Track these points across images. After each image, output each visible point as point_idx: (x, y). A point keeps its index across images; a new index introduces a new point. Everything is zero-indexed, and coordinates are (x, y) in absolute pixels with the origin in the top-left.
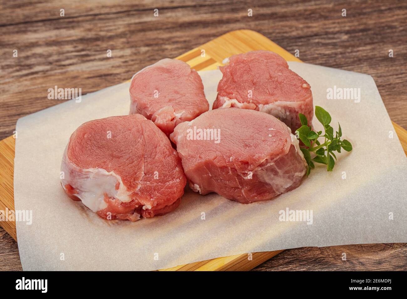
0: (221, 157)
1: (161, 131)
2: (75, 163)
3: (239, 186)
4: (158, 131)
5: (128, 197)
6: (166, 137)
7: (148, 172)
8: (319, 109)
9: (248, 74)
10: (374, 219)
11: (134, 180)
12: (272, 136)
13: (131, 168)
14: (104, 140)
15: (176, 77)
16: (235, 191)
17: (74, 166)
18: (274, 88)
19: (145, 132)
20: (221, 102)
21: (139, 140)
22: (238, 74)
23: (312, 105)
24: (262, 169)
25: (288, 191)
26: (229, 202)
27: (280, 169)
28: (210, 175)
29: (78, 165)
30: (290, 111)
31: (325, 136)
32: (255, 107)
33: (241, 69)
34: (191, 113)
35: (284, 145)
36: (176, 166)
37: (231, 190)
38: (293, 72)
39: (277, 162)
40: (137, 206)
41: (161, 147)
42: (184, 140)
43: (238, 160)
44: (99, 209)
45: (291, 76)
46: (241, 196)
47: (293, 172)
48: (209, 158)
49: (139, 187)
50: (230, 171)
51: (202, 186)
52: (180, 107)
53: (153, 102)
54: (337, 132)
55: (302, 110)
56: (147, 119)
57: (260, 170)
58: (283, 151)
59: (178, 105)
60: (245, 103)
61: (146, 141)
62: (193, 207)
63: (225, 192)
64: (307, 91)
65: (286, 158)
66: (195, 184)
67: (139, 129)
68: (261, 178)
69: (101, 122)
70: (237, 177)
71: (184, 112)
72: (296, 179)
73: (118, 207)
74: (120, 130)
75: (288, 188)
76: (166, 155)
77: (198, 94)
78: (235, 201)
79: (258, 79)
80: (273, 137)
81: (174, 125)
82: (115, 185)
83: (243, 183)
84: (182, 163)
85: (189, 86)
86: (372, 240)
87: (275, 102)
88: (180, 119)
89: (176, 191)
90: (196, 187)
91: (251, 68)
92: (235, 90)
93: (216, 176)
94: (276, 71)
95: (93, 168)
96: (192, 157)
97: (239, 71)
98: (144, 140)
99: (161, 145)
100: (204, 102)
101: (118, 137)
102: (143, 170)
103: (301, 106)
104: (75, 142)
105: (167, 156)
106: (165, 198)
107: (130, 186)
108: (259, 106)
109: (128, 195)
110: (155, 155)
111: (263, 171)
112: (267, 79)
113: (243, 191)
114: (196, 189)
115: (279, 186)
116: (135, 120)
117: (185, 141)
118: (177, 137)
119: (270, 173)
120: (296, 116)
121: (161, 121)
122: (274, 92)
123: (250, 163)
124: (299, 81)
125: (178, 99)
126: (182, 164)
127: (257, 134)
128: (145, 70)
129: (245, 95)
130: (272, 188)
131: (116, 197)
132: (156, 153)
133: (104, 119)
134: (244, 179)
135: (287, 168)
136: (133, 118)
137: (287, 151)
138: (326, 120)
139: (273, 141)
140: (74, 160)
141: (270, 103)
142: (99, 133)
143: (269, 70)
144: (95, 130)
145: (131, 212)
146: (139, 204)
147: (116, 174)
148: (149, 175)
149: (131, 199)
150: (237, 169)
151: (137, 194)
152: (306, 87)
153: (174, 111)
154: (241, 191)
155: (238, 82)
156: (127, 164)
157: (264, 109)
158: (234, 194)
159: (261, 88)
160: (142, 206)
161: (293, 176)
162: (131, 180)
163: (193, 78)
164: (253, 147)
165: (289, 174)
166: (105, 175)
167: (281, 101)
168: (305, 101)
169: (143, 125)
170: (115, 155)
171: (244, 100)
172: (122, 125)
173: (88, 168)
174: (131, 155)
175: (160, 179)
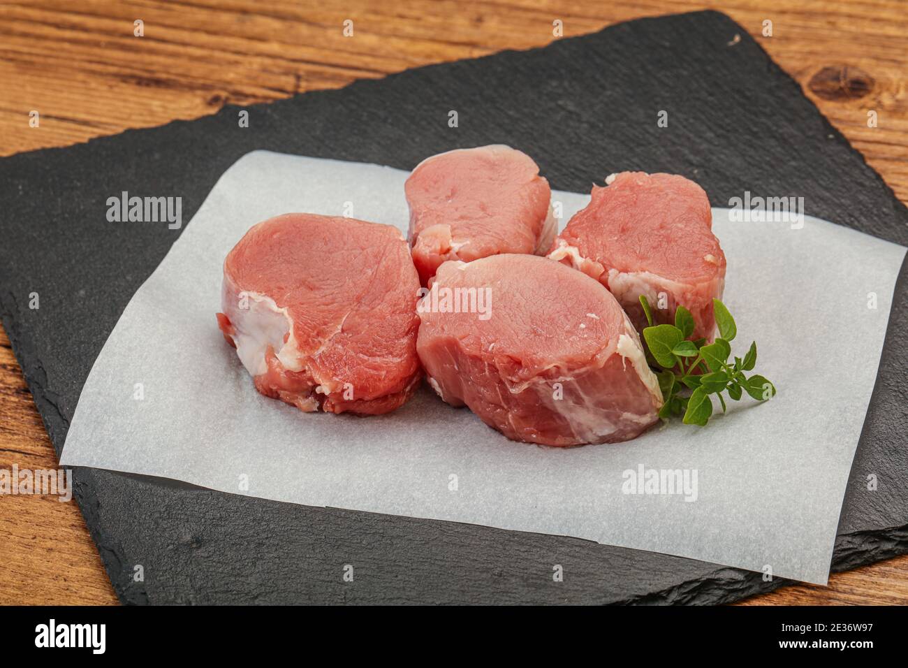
0: (476, 337)
2: (232, 276)
3: (503, 403)
4: (408, 264)
5: (297, 361)
7: (349, 330)
8: (719, 307)
9: (625, 211)
11: (318, 335)
12: (586, 328)
13: (323, 312)
14: (306, 253)
15: (498, 182)
16: (496, 412)
18: (652, 247)
19: (385, 259)
23: (710, 297)
24: (547, 383)
25: (604, 443)
27: (587, 393)
28: (456, 368)
29: (235, 281)
32: (602, 270)
33: (620, 199)
34: (479, 248)
35: (600, 349)
36: (405, 334)
37: (488, 407)
39: (580, 377)
40: (310, 384)
41: (395, 294)
43: (504, 352)
44: (257, 372)
45: (699, 234)
46: (507, 423)
47: (617, 410)
48: (455, 334)
49: (323, 349)
50: (486, 369)
51: (443, 385)
55: (686, 301)
57: (542, 384)
58: (593, 360)
59: (465, 229)
60: (587, 259)
61: (378, 275)
63: (480, 409)
64: (712, 269)
65: (601, 375)
66: (432, 378)
67: (378, 251)
68: (545, 401)
70: (498, 384)
71: (468, 242)
72: (626, 424)
73: (281, 377)
75: (604, 436)
76: (398, 309)
79: (636, 223)
80: (586, 331)
82: (285, 334)
83: (508, 398)
85: (512, 203)
87: (640, 272)
88: (457, 253)
89: (383, 377)
90: (435, 385)
91: (638, 202)
92: (585, 232)
93: (465, 373)
94: (677, 219)
95: (258, 292)
97: (614, 202)
98: (375, 272)
100: (521, 239)
101: (333, 255)
102: (343, 322)
105: (398, 311)
107: (306, 342)
108: (608, 272)
110: (379, 304)
111: (550, 388)
112: (650, 228)
113: (510, 416)
114: (436, 389)
115: (584, 427)
121: (426, 249)
122: (648, 253)
123: (523, 364)
125: (476, 219)
127: (562, 318)
129: (595, 244)
130: (568, 426)
131: (280, 356)
133: (327, 217)
134: (509, 392)
135: (602, 396)
136: (380, 231)
139: (582, 337)
140: (232, 270)
141: (630, 272)
142: (303, 239)
143: (665, 213)
144: (300, 231)
145: (304, 394)
146: (311, 379)
147: (289, 314)
148: (348, 334)
149: (300, 366)
150: (499, 368)
151: (313, 361)
152: (712, 261)
153: (453, 236)
154: (506, 414)
155: (599, 220)
156: (317, 303)
157: (618, 279)
158: (494, 416)
159: (629, 241)
160: (317, 385)
161: (619, 417)
162: (312, 334)
163: (528, 191)
164: (543, 338)
165: (607, 408)
166: (273, 312)
167: (650, 272)
168: (694, 285)
169: (388, 248)
170: (309, 282)
171: (589, 252)
172: (353, 237)
173: (249, 290)
174: (336, 292)
175: (362, 348)
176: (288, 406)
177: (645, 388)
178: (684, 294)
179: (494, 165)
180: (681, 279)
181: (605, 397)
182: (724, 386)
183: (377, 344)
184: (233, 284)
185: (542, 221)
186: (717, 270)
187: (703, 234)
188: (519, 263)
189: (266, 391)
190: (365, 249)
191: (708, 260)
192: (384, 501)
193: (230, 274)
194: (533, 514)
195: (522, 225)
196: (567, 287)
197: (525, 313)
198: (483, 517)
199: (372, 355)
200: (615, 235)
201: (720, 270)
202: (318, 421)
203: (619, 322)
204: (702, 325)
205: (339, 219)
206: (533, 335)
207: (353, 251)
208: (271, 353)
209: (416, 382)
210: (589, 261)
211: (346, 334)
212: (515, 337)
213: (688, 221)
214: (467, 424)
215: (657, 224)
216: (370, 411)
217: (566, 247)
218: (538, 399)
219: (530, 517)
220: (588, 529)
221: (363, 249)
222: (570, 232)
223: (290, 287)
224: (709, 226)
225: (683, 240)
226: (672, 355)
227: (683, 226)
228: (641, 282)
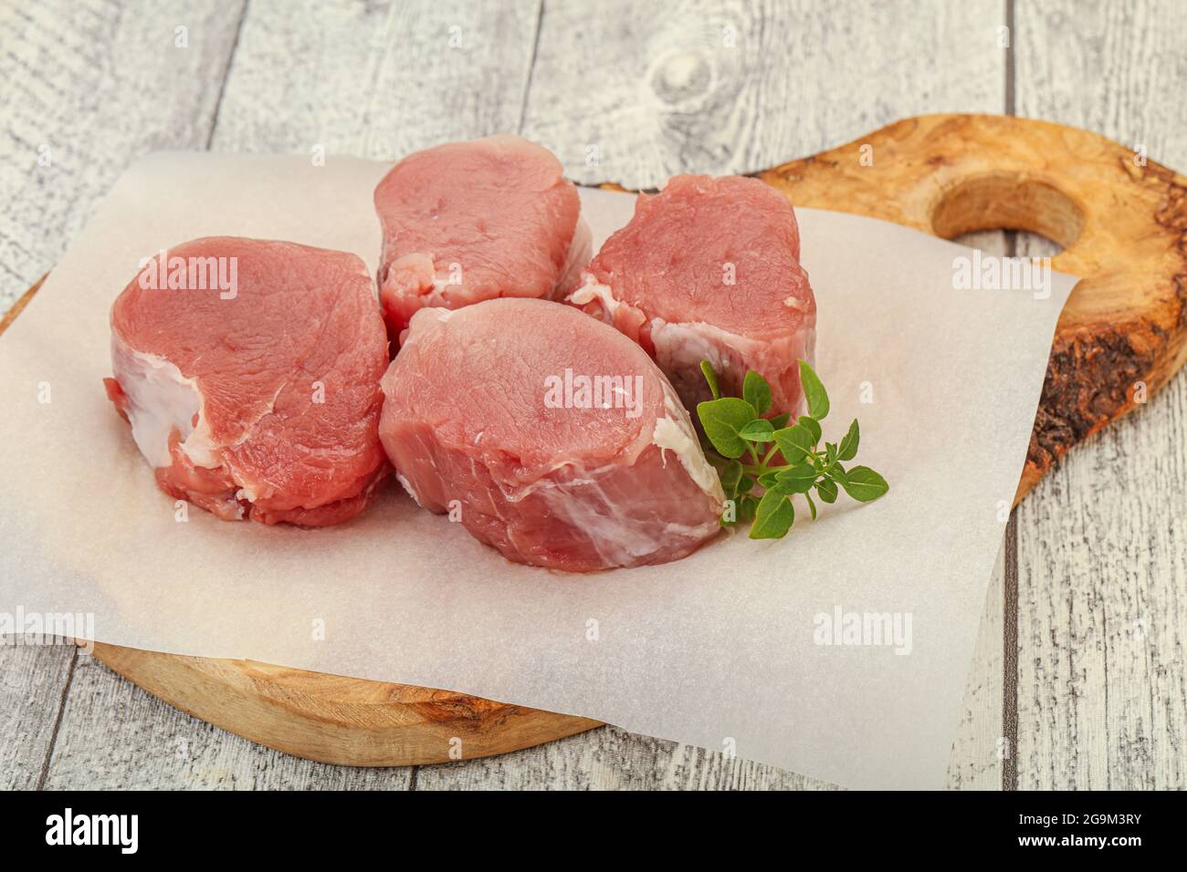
0: (457, 425)
2: (122, 330)
3: (499, 513)
4: (370, 314)
5: (209, 453)
6: (383, 335)
7: (284, 409)
9: (677, 233)
10: (809, 706)
11: (239, 417)
12: (610, 409)
13: (247, 384)
16: (490, 525)
19: (339, 305)
22: (656, 224)
23: (792, 357)
24: (557, 487)
25: (641, 565)
27: (614, 500)
28: (433, 463)
29: (125, 340)
32: (643, 319)
33: (672, 215)
34: (473, 288)
35: (629, 440)
36: (365, 415)
37: (478, 518)
39: (603, 479)
40: (229, 485)
41: (351, 356)
43: (497, 445)
44: (159, 463)
45: (779, 267)
46: (506, 541)
47: (659, 520)
48: (429, 419)
49: (246, 436)
50: (473, 468)
51: (418, 486)
55: (758, 364)
57: (551, 489)
58: (618, 456)
60: (623, 302)
61: (327, 329)
63: (468, 521)
64: (793, 318)
65: (631, 475)
66: (402, 475)
67: (330, 293)
68: (558, 512)
70: (490, 488)
72: (672, 539)
73: (190, 474)
75: (641, 556)
79: (692, 250)
80: (612, 413)
82: (193, 415)
83: (504, 507)
85: (522, 220)
87: (694, 323)
88: (441, 296)
89: (330, 478)
90: (405, 483)
92: (621, 264)
93: (445, 470)
94: (750, 245)
95: (156, 354)
97: (664, 219)
98: (325, 324)
99: (354, 352)
101: (266, 298)
102: (275, 398)
103: (755, 353)
105: (354, 382)
107: (222, 428)
108: (651, 322)
109: (210, 451)
110: (327, 371)
111: (562, 494)
112: (712, 257)
113: (509, 530)
115: (614, 546)
119: (582, 503)
120: (742, 377)
121: (400, 290)
122: (706, 295)
123: (523, 461)
124: (787, 286)
125: (471, 243)
129: (634, 281)
130: (590, 545)
132: (332, 367)
134: (507, 500)
135: (636, 503)
136: (335, 263)
137: (631, 459)
141: (681, 322)
143: (734, 235)
145: (223, 496)
146: (230, 479)
147: (199, 387)
148: (282, 416)
149: (215, 460)
150: (489, 467)
151: (233, 454)
152: (795, 306)
153: (437, 269)
154: (505, 528)
155: (642, 246)
156: (240, 371)
157: (663, 332)
158: (487, 531)
159: (682, 277)
160: (237, 488)
161: (661, 529)
162: (231, 416)
163: (547, 201)
164: (551, 424)
165: (644, 520)
166: (177, 383)
167: (709, 323)
168: (769, 341)
169: (343, 288)
170: (230, 339)
171: (625, 294)
172: (297, 271)
173: (144, 352)
174: (268, 354)
175: (302, 436)
177: (697, 489)
178: (754, 354)
179: (502, 163)
180: (751, 334)
181: (639, 505)
182: (810, 482)
183: (323, 430)
184: (121, 341)
185: (567, 245)
186: (802, 319)
187: (784, 266)
188: (522, 313)
189: (172, 491)
190: (312, 288)
191: (789, 305)
193: (118, 327)
194: (536, 682)
195: (536, 252)
196: (588, 348)
197: (528, 387)
199: (316, 446)
200: (663, 268)
201: (806, 318)
202: (243, 534)
203: (657, 399)
204: (782, 395)
205: (277, 244)
206: (537, 420)
207: (296, 293)
208: (176, 438)
209: (381, 481)
210: (626, 306)
211: (279, 416)
212: (511, 423)
213: (765, 246)
214: (451, 539)
215: (721, 252)
216: (315, 521)
217: (594, 284)
218: (545, 509)
219: (531, 685)
221: (309, 289)
222: (601, 262)
223: (202, 348)
224: (795, 253)
225: (756, 275)
226: (740, 439)
227: (757, 255)
228: (697, 337)
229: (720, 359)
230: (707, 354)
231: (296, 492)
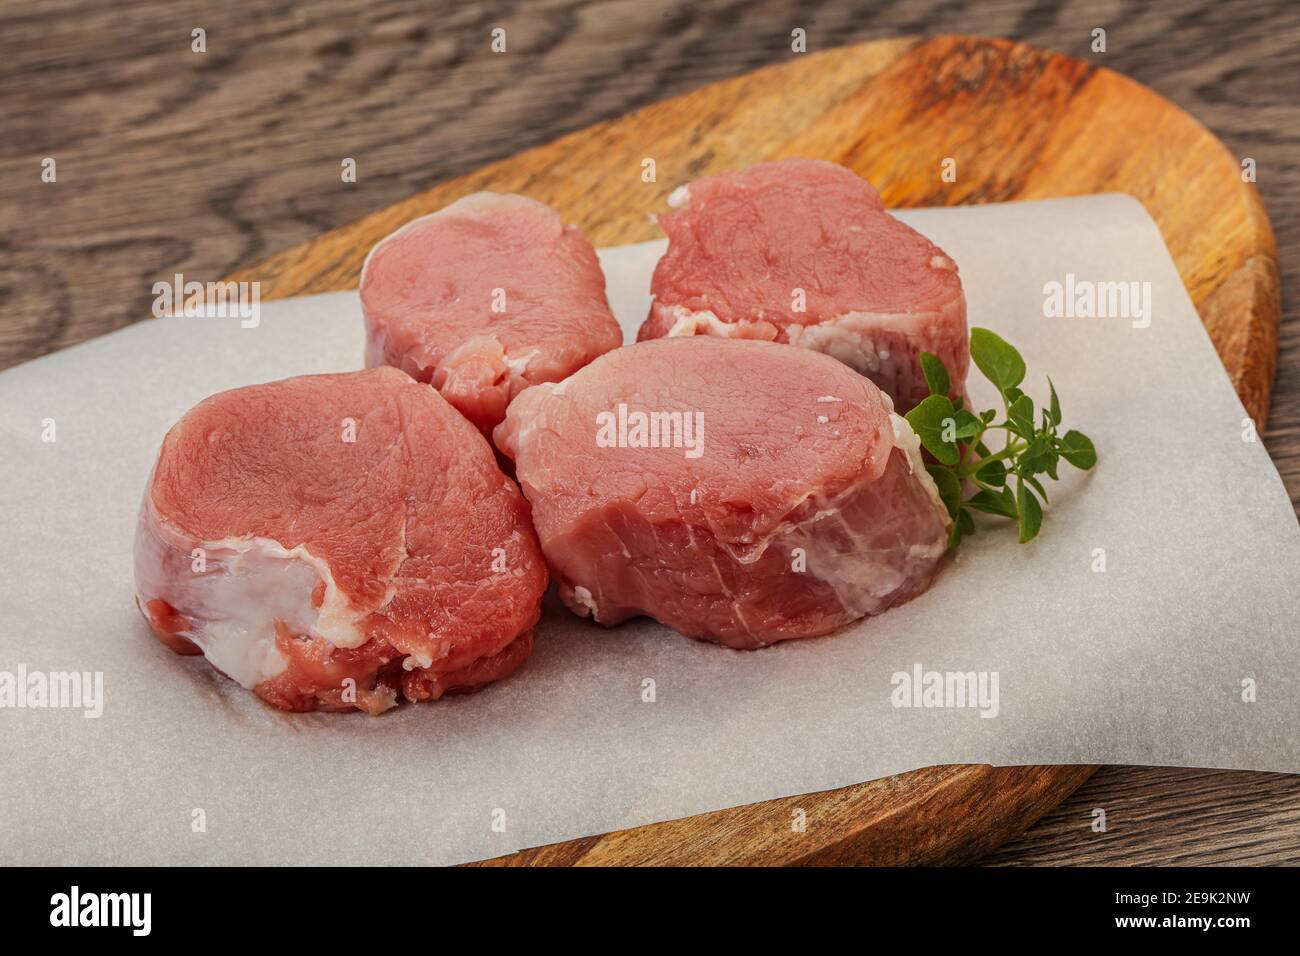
0: (660, 489)
1: (462, 416)
2: (177, 524)
3: (724, 588)
4: (453, 418)
5: (354, 627)
6: (479, 436)
7: (421, 547)
8: (985, 338)
9: (752, 233)
10: (1175, 687)
11: (374, 573)
12: (830, 421)
13: (364, 533)
14: (275, 450)
15: (512, 250)
16: (712, 607)
17: (172, 532)
18: (836, 272)
19: (410, 422)
20: (664, 323)
21: (390, 447)
22: (717, 233)
23: (962, 324)
24: (797, 530)
25: (887, 609)
26: (693, 645)
27: (858, 530)
28: (627, 554)
29: (187, 530)
30: (891, 347)
31: (1007, 425)
32: (776, 332)
33: (729, 218)
34: (559, 358)
35: (869, 447)
36: (514, 528)
37: (696, 604)
38: (899, 222)
39: (847, 505)
41: (462, 468)
42: (540, 441)
43: (717, 498)
44: (262, 676)
45: (893, 233)
46: (733, 622)
47: (902, 544)
48: (621, 494)
49: (391, 594)
50: (692, 539)
51: (601, 594)
52: (524, 339)
53: (437, 325)
54: (1045, 411)
55: (930, 340)
56: (416, 382)
57: (791, 533)
58: (865, 468)
59: (517, 333)
60: (742, 323)
61: (412, 449)
62: (573, 662)
63: (679, 613)
64: (945, 281)
65: (877, 492)
66: (576, 588)
67: (388, 413)
69: (265, 393)
70: (715, 556)
71: (536, 352)
72: (915, 565)
73: (322, 666)
74: (327, 418)
75: (887, 597)
76: (479, 492)
77: (586, 297)
78: (712, 643)
79: (783, 245)
80: (832, 425)
81: (505, 399)
82: (310, 590)
83: (734, 577)
84: (532, 517)
85: (555, 274)
86: (1167, 754)
87: (839, 316)
88: (523, 375)
89: (512, 606)
90: (582, 598)
91: (761, 214)
92: (708, 283)
93: (645, 557)
94: (843, 221)
95: (239, 536)
96: (566, 494)
97: (723, 224)
98: (405, 447)
99: (461, 462)
100: (605, 326)
101: (320, 439)
102: (404, 539)
103: (926, 329)
104: (178, 456)
105: (482, 495)
106: (477, 631)
107: (360, 590)
108: (787, 331)
109: (354, 624)
110: (444, 493)
111: (803, 538)
112: (812, 245)
113: (737, 605)
114: (583, 605)
115: (858, 590)
116: (375, 385)
117: (543, 444)
118: (518, 436)
119: (823, 544)
120: (909, 364)
121: (460, 385)
122: (836, 283)
123: (756, 509)
124: (919, 249)
125: (518, 314)
126: (534, 521)
127: (778, 417)
128: (410, 229)
129: (740, 296)
130: (833, 597)
131: (316, 630)
132: (446, 487)
133: (273, 384)
134: (738, 564)
135: (881, 528)
136: (370, 381)
137: (879, 468)
138: (1008, 371)
139: (831, 436)
140: (173, 514)
141: (823, 320)
142: (258, 429)
144: (245, 419)
146: (388, 651)
147: (312, 554)
148: (422, 555)
149: (363, 635)
150: (714, 529)
151: (383, 619)
152: (942, 266)
153: (506, 350)
154: (730, 606)
155: (717, 258)
156: (348, 522)
157: (805, 338)
158: (707, 617)
160: (401, 658)
161: (903, 556)
162: (364, 574)
163: (568, 249)
165: (889, 547)
167: (858, 311)
168: (938, 310)
169: (402, 402)
170: (311, 494)
171: (737, 313)
172: (333, 403)
173: (220, 538)
174: (364, 495)
175: (458, 570)
176: (339, 717)
178: (924, 330)
179: (486, 226)
180: (917, 307)
181: (886, 528)
189: (290, 702)
191: (936, 266)
192: (610, 810)
198: (787, 783)
200: (764, 272)
201: (954, 277)
202: (406, 722)
210: (744, 324)
211: (418, 558)
213: (862, 218)
215: (817, 238)
217: (688, 315)
220: (966, 748)
223: (289, 510)
225: (875, 248)
228: (844, 333)
229: (876, 351)
230: (859, 352)
231: (479, 636)
